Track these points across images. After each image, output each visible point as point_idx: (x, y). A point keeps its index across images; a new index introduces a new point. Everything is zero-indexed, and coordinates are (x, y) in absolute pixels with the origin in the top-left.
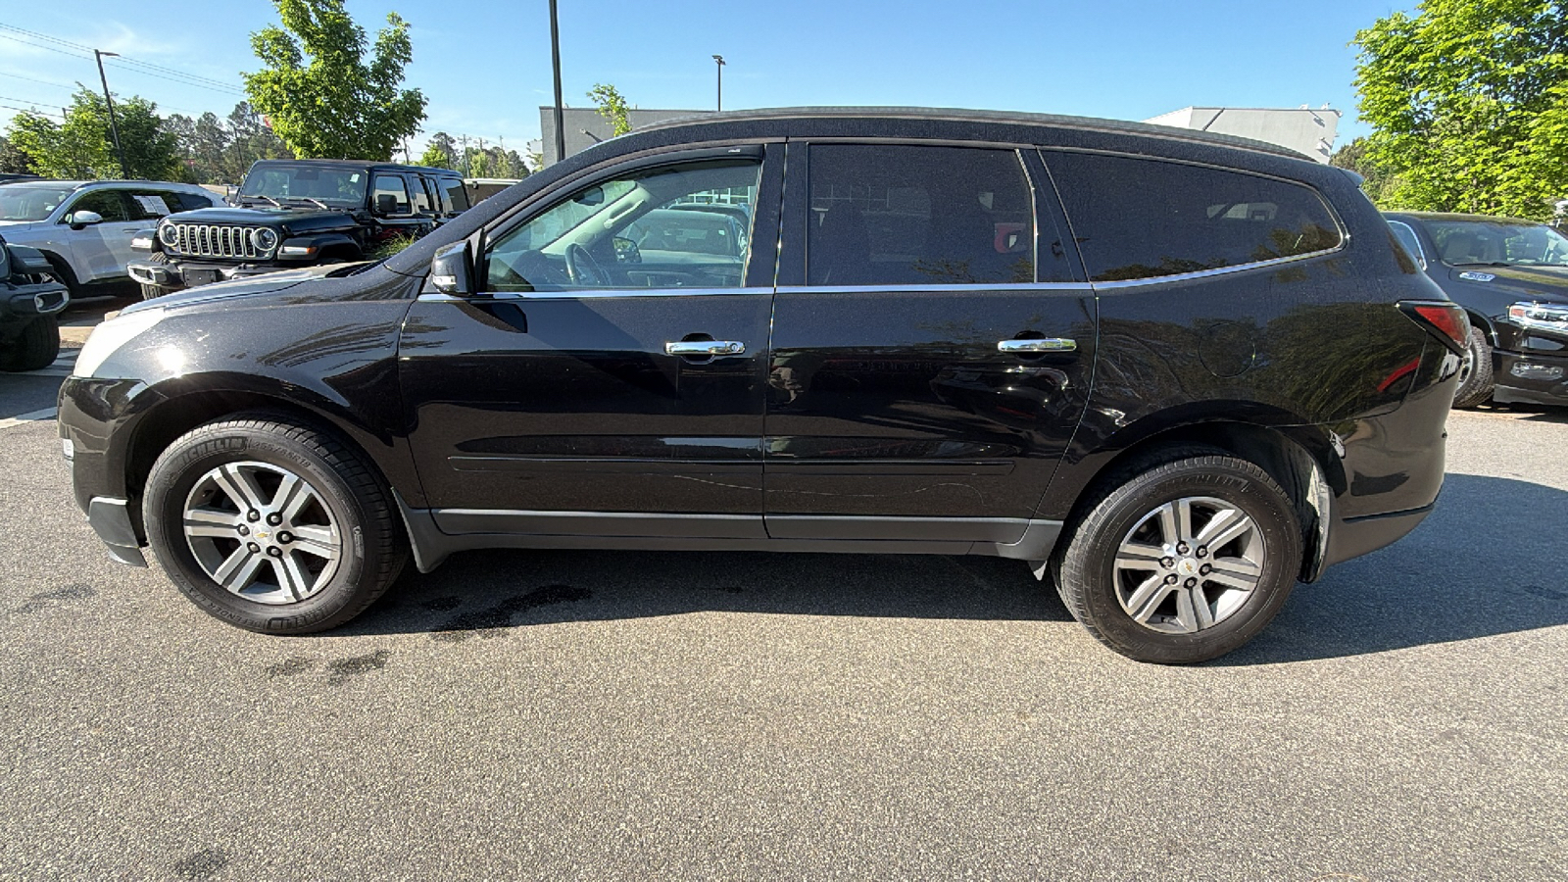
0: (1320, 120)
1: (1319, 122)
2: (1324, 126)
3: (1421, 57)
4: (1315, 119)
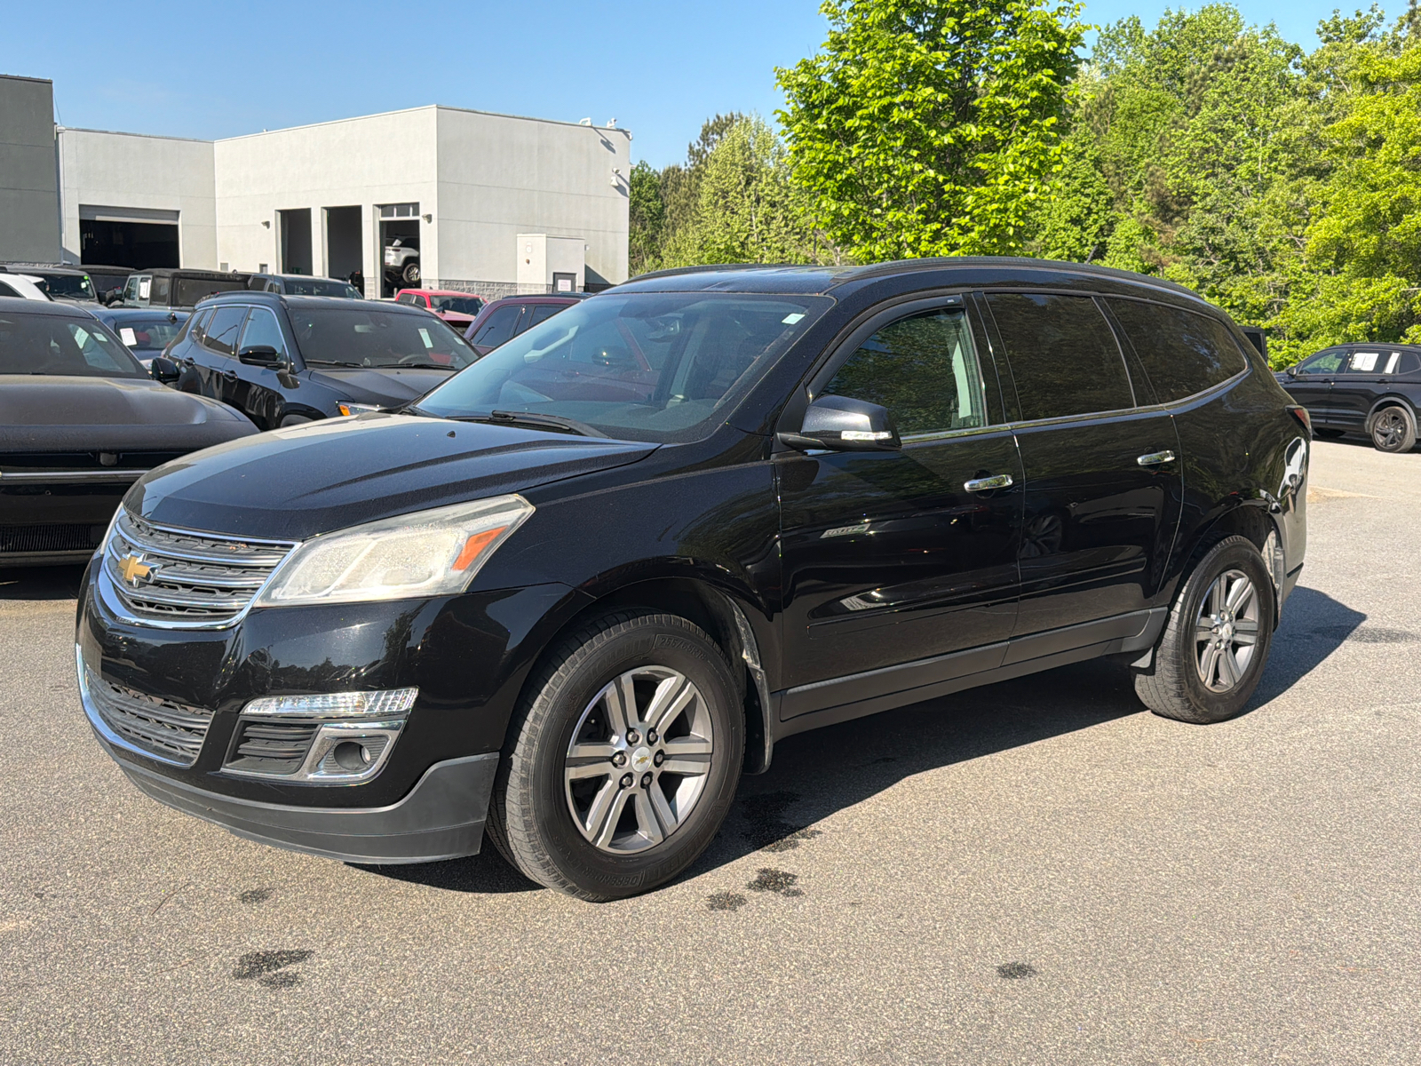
0: (608, 142)
1: (607, 144)
2: (614, 151)
3: (859, 113)
4: (602, 141)
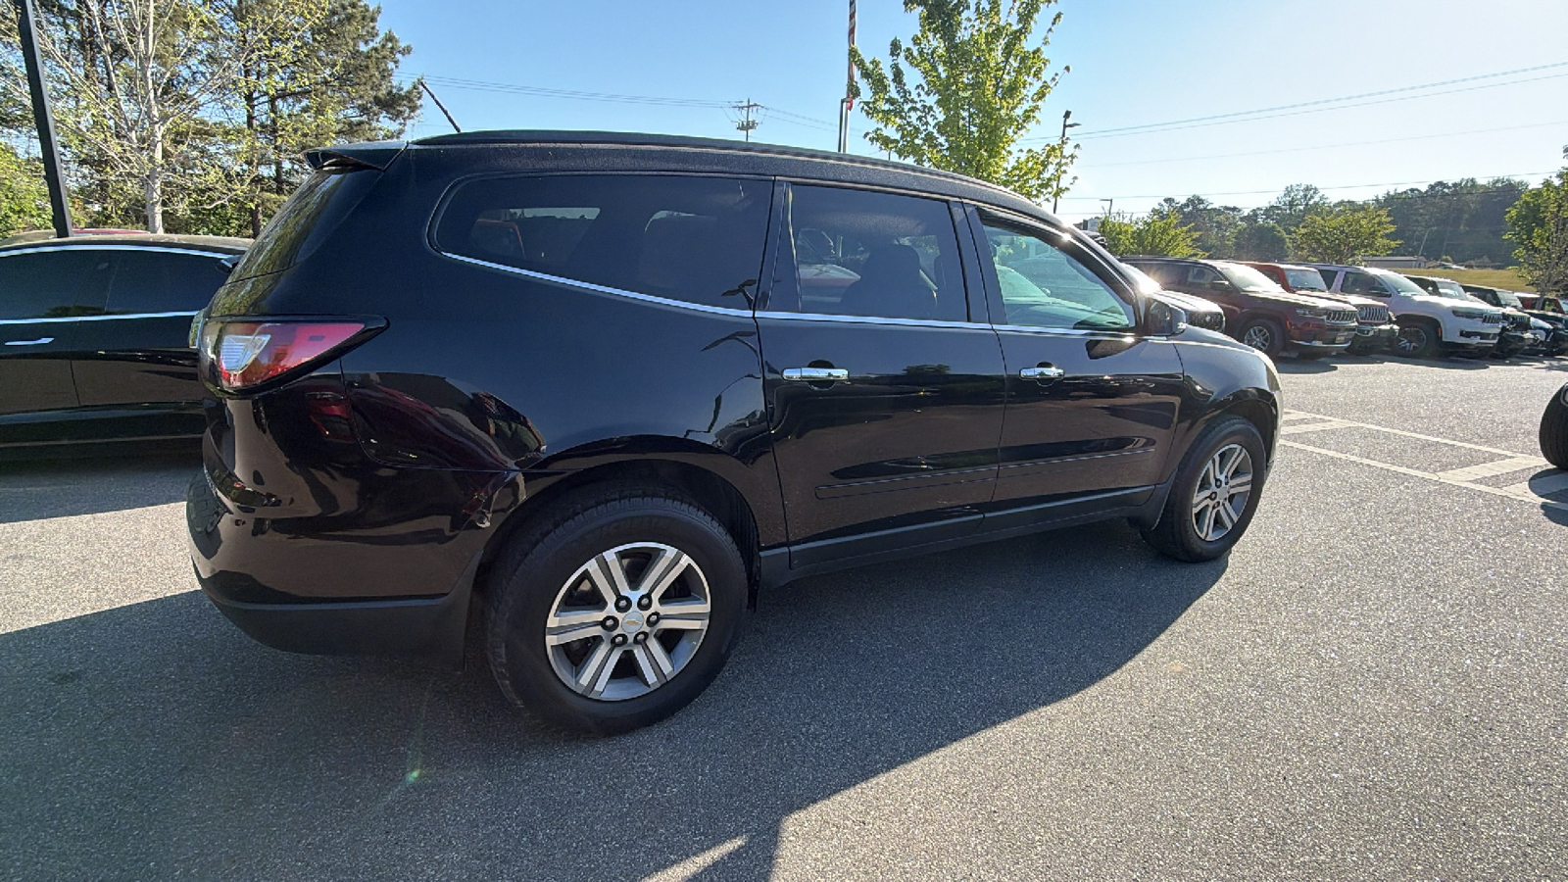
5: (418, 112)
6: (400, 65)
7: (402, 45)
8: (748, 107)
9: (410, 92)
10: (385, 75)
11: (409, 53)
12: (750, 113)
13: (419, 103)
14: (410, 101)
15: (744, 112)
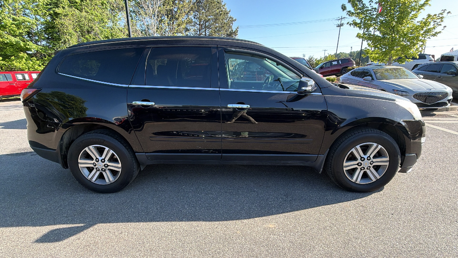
5: (237, 36)
6: (233, 24)
7: (234, 19)
8: (341, 19)
9: (235, 31)
10: (230, 27)
11: (236, 20)
12: (342, 21)
13: (237, 33)
14: (235, 33)
15: (340, 21)
